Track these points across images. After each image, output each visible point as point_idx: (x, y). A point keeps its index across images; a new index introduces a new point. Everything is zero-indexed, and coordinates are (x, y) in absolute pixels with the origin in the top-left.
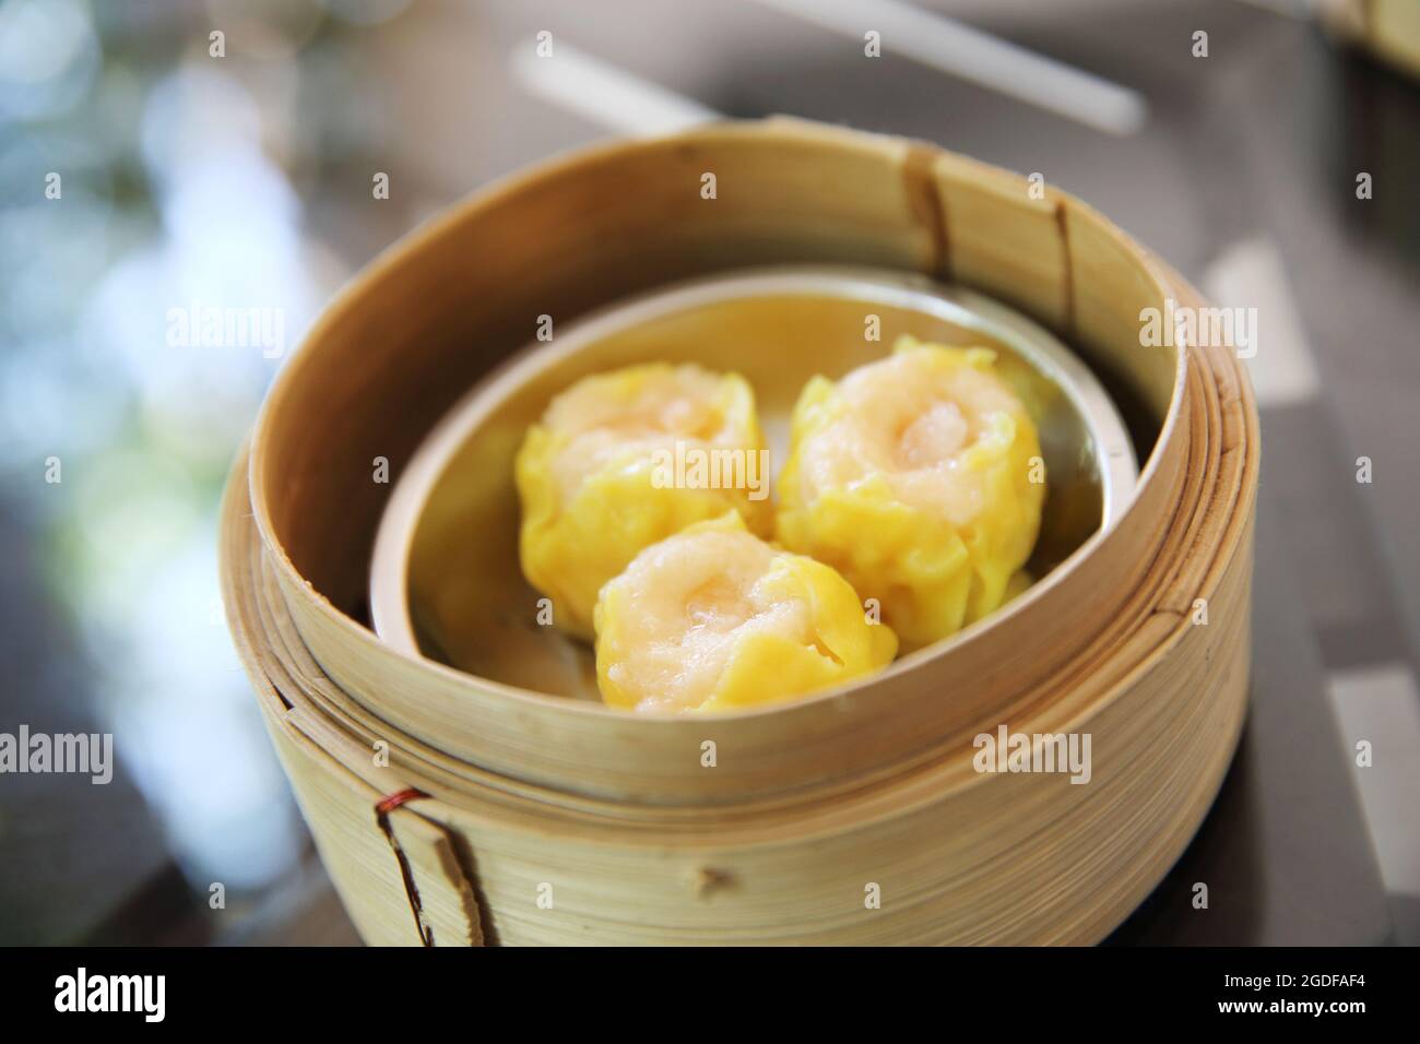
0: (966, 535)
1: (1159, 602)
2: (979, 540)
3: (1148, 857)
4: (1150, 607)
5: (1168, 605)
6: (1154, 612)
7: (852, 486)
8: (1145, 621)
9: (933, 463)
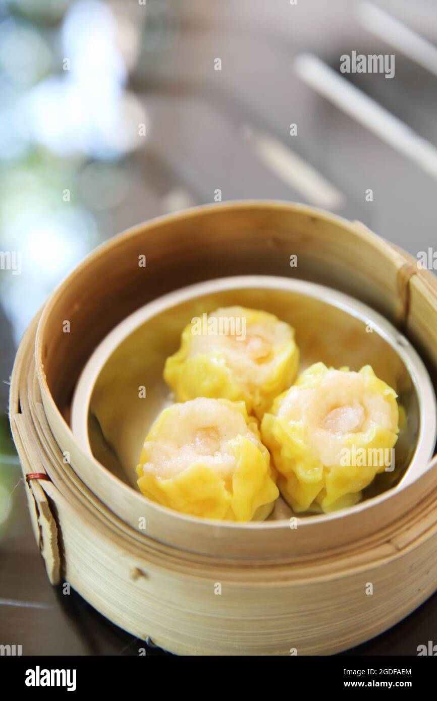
0: (326, 470)
1: (393, 538)
2: (330, 476)
3: (354, 634)
4: (386, 539)
5: (395, 541)
6: (388, 542)
7: (292, 422)
8: (381, 545)
9: (334, 432)
